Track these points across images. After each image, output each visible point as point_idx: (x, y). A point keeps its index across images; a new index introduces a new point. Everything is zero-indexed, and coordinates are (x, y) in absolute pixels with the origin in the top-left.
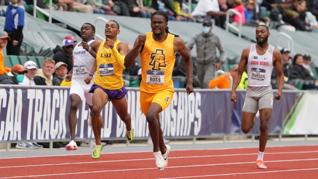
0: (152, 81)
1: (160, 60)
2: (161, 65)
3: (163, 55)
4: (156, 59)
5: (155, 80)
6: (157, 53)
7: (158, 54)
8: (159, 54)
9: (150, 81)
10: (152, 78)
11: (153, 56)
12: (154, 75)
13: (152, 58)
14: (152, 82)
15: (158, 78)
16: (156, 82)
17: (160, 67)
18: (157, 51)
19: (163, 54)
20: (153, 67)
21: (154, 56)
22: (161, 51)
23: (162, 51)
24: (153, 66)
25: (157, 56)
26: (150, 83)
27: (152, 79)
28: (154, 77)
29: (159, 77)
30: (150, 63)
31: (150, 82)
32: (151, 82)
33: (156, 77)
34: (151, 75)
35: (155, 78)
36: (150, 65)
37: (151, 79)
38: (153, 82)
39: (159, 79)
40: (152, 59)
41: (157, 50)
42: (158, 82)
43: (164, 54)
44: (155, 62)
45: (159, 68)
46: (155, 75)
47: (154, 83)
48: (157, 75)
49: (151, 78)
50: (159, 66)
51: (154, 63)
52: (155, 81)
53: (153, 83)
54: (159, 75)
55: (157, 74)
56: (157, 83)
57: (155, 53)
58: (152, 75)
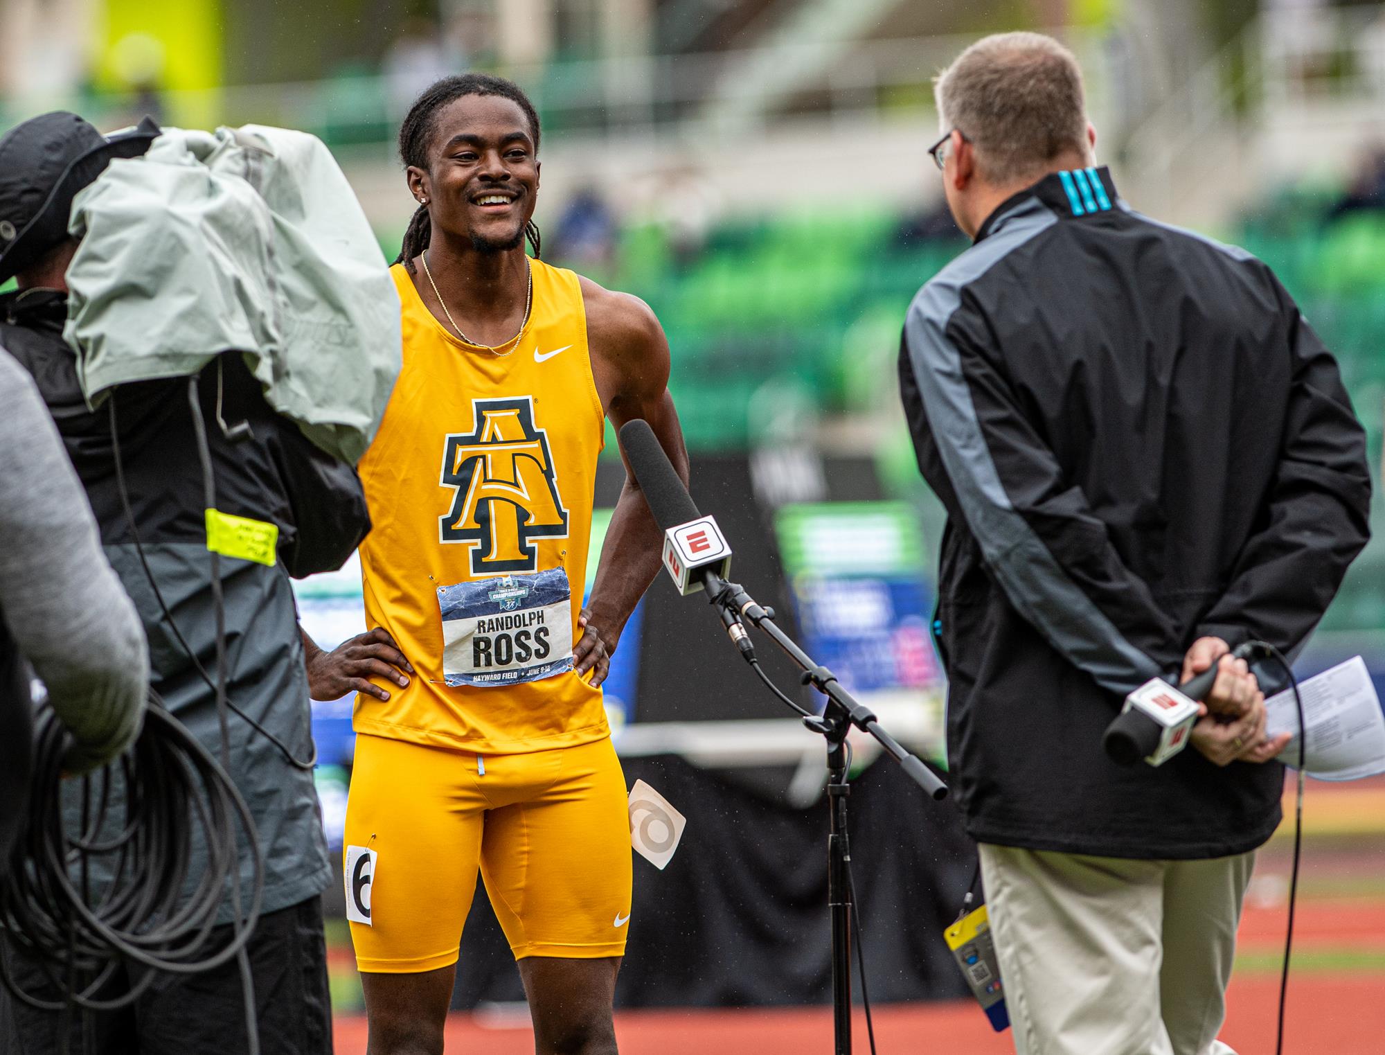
0: (489, 663)
1: (516, 485)
2: (532, 521)
3: (536, 445)
4: (486, 481)
5: (516, 649)
6: (485, 437)
7: (494, 440)
8: (500, 438)
9: (477, 664)
10: (492, 636)
11: (459, 460)
12: (499, 616)
13: (461, 477)
14: (491, 669)
15: (532, 630)
16: (524, 665)
17: (528, 539)
18: (488, 414)
19: (531, 436)
20: (479, 547)
21: (470, 463)
22: (513, 413)
23: (523, 407)
24: (477, 544)
25: (489, 457)
26: (476, 679)
27: (492, 650)
28: (500, 632)
29: (541, 617)
30: (447, 523)
31: (477, 670)
32: (483, 669)
33: (522, 628)
34: (475, 620)
35: (513, 633)
36: (449, 533)
37: (480, 647)
38: (495, 666)
39: (542, 634)
40: (457, 488)
41: (482, 407)
42: (534, 661)
43: (540, 436)
44: (483, 503)
45: (523, 549)
46: (512, 614)
47: (507, 676)
48: (526, 612)
49: (481, 639)
50: (524, 532)
51: (483, 517)
52: (514, 661)
53: (497, 677)
54: (535, 610)
55: (524, 603)
56: (527, 671)
57: (473, 433)
58: (486, 618)
